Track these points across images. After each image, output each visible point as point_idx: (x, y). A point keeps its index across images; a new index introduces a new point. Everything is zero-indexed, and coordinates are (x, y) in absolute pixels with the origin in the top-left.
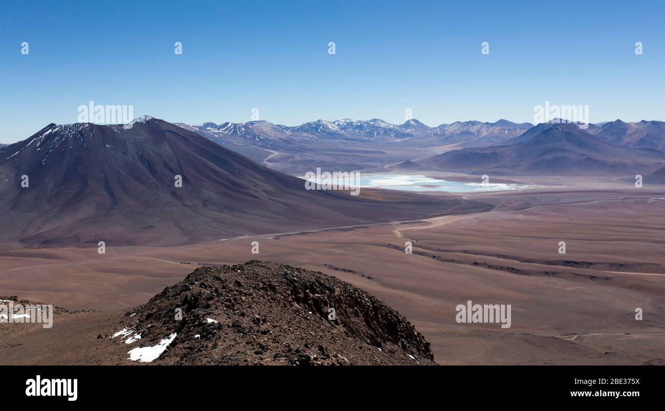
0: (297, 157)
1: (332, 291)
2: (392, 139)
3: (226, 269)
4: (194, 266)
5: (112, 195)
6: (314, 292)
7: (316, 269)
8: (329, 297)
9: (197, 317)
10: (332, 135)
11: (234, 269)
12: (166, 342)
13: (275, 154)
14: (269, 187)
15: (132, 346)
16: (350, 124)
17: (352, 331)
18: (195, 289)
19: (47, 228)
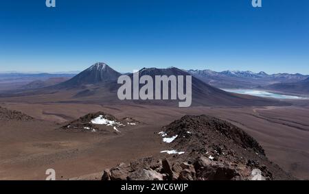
0: (220, 82)
1: (229, 127)
2: (254, 78)
3: (194, 117)
4: (184, 115)
6: (223, 127)
7: (224, 120)
8: (228, 129)
9: (184, 131)
10: (232, 75)
11: (197, 117)
12: (174, 137)
13: (212, 81)
15: (164, 137)
16: (239, 72)
17: (236, 142)
18: (184, 122)
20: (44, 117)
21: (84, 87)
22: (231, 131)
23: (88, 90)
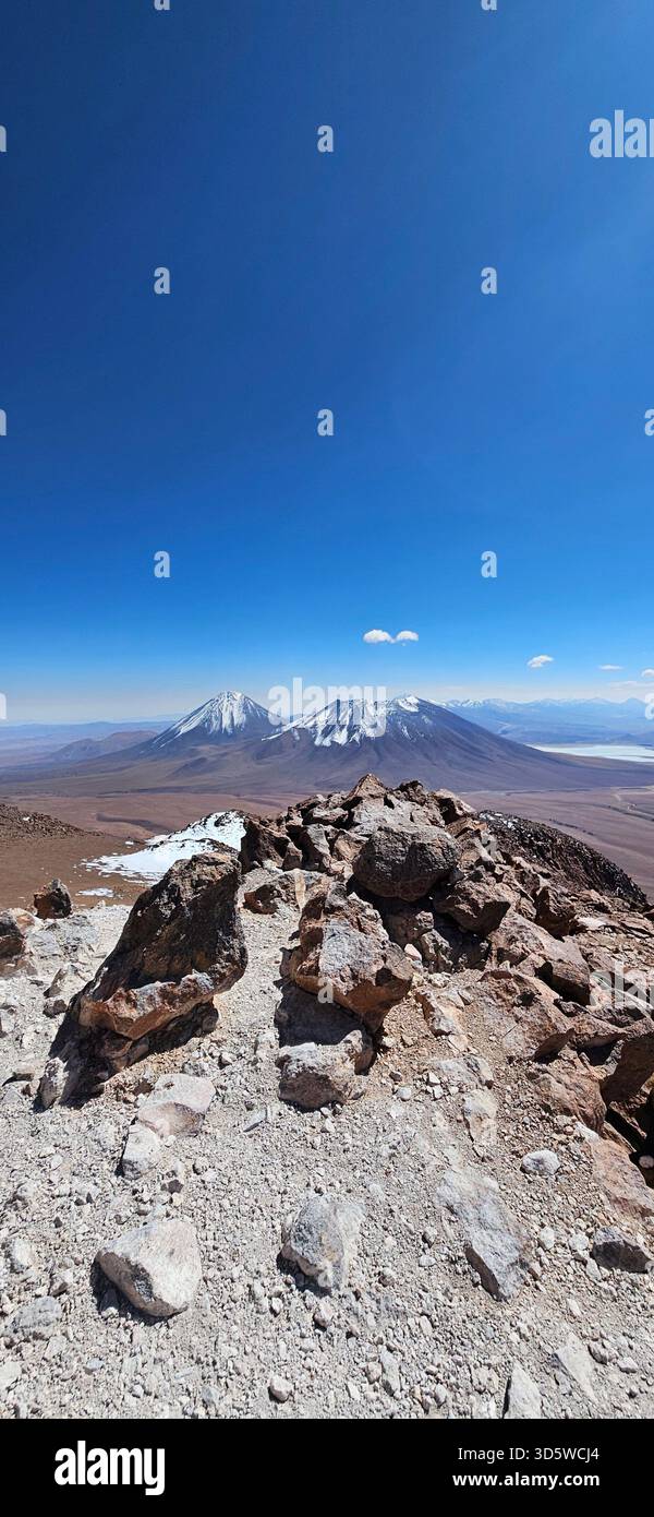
1: (554, 841)
5: (379, 754)
6: (538, 840)
7: (541, 822)
8: (551, 845)
13: (509, 726)
14: (501, 753)
19: (334, 775)
20: (101, 827)
21: (193, 752)
22: (560, 849)
23: (203, 760)
